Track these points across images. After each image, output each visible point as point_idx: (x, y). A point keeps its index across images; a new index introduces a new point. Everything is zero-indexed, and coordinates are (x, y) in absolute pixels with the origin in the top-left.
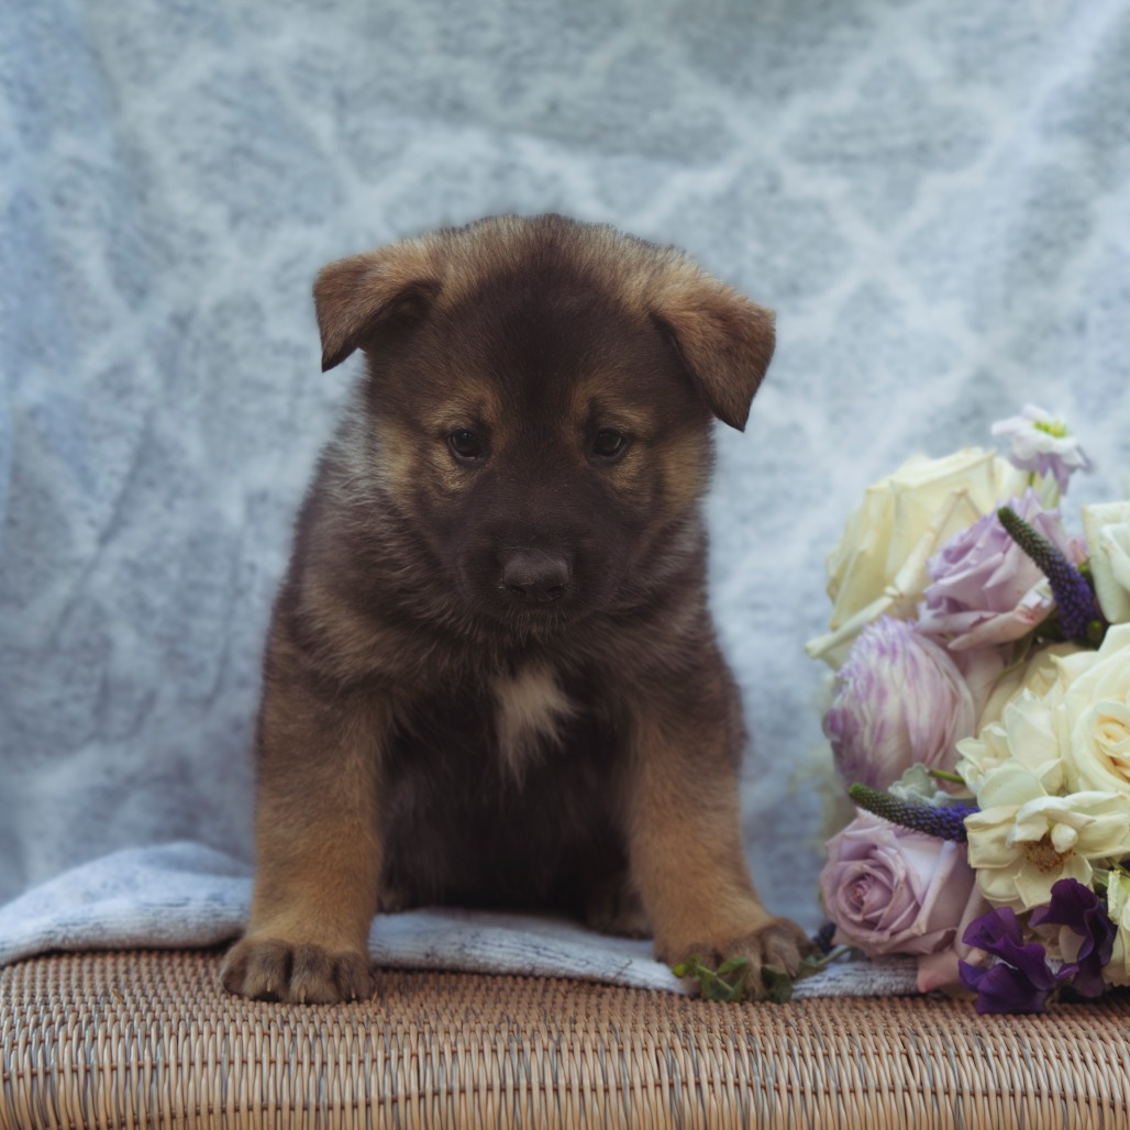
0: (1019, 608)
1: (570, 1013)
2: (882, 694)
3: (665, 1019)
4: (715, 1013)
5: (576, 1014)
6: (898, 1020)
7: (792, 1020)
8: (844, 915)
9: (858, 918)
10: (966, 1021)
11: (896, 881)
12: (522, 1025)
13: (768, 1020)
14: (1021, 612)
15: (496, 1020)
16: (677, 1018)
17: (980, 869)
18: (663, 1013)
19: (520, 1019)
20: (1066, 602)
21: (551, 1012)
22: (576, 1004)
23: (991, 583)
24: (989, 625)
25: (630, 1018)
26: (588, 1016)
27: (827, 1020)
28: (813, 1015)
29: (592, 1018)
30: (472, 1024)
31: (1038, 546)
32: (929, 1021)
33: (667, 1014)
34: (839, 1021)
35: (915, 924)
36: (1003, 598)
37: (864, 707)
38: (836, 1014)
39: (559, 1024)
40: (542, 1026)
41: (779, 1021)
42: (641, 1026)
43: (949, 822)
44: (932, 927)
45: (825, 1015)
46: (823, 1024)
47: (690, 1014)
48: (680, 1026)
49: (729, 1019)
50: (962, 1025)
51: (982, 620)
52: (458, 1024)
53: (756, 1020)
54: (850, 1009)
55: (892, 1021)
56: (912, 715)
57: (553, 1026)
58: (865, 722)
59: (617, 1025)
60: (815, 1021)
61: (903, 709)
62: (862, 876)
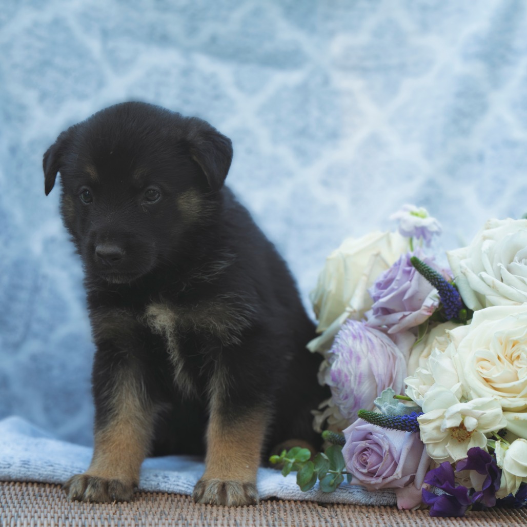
0: (423, 307)
1: (214, 514)
2: (358, 359)
3: (263, 518)
4: (289, 515)
5: (217, 515)
6: (383, 520)
7: (329, 519)
8: (357, 470)
9: (365, 471)
10: (418, 521)
11: (384, 451)
12: (189, 521)
13: (316, 519)
14: (424, 309)
15: (176, 517)
16: (270, 518)
17: (428, 444)
18: (262, 515)
19: (189, 517)
20: (448, 301)
21: (205, 513)
22: (218, 510)
23: (406, 297)
24: (407, 318)
25: (245, 518)
26: (224, 516)
27: (347, 519)
28: (340, 516)
29: (225, 518)
30: (164, 520)
31: (432, 274)
32: (399, 520)
33: (265, 515)
34: (353, 520)
35: (395, 474)
36: (413, 304)
37: (349, 367)
38: (351, 516)
39: (208, 521)
40: (200, 522)
41: (322, 519)
42: (251, 522)
43: (409, 422)
44: (404, 474)
45: (345, 516)
46: (345, 522)
47: (276, 516)
48: (271, 522)
49: (296, 519)
50: (416, 523)
51: (404, 316)
52: (156, 520)
53: (310, 519)
54: (359, 512)
55: (380, 520)
56: (375, 368)
57: (205, 522)
58: (351, 374)
59: (238, 521)
60: (341, 520)
61: (370, 366)
62: (365, 449)
